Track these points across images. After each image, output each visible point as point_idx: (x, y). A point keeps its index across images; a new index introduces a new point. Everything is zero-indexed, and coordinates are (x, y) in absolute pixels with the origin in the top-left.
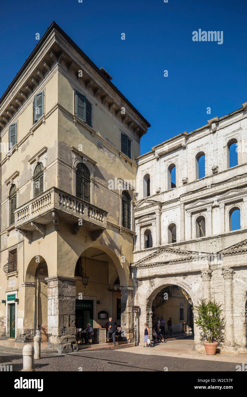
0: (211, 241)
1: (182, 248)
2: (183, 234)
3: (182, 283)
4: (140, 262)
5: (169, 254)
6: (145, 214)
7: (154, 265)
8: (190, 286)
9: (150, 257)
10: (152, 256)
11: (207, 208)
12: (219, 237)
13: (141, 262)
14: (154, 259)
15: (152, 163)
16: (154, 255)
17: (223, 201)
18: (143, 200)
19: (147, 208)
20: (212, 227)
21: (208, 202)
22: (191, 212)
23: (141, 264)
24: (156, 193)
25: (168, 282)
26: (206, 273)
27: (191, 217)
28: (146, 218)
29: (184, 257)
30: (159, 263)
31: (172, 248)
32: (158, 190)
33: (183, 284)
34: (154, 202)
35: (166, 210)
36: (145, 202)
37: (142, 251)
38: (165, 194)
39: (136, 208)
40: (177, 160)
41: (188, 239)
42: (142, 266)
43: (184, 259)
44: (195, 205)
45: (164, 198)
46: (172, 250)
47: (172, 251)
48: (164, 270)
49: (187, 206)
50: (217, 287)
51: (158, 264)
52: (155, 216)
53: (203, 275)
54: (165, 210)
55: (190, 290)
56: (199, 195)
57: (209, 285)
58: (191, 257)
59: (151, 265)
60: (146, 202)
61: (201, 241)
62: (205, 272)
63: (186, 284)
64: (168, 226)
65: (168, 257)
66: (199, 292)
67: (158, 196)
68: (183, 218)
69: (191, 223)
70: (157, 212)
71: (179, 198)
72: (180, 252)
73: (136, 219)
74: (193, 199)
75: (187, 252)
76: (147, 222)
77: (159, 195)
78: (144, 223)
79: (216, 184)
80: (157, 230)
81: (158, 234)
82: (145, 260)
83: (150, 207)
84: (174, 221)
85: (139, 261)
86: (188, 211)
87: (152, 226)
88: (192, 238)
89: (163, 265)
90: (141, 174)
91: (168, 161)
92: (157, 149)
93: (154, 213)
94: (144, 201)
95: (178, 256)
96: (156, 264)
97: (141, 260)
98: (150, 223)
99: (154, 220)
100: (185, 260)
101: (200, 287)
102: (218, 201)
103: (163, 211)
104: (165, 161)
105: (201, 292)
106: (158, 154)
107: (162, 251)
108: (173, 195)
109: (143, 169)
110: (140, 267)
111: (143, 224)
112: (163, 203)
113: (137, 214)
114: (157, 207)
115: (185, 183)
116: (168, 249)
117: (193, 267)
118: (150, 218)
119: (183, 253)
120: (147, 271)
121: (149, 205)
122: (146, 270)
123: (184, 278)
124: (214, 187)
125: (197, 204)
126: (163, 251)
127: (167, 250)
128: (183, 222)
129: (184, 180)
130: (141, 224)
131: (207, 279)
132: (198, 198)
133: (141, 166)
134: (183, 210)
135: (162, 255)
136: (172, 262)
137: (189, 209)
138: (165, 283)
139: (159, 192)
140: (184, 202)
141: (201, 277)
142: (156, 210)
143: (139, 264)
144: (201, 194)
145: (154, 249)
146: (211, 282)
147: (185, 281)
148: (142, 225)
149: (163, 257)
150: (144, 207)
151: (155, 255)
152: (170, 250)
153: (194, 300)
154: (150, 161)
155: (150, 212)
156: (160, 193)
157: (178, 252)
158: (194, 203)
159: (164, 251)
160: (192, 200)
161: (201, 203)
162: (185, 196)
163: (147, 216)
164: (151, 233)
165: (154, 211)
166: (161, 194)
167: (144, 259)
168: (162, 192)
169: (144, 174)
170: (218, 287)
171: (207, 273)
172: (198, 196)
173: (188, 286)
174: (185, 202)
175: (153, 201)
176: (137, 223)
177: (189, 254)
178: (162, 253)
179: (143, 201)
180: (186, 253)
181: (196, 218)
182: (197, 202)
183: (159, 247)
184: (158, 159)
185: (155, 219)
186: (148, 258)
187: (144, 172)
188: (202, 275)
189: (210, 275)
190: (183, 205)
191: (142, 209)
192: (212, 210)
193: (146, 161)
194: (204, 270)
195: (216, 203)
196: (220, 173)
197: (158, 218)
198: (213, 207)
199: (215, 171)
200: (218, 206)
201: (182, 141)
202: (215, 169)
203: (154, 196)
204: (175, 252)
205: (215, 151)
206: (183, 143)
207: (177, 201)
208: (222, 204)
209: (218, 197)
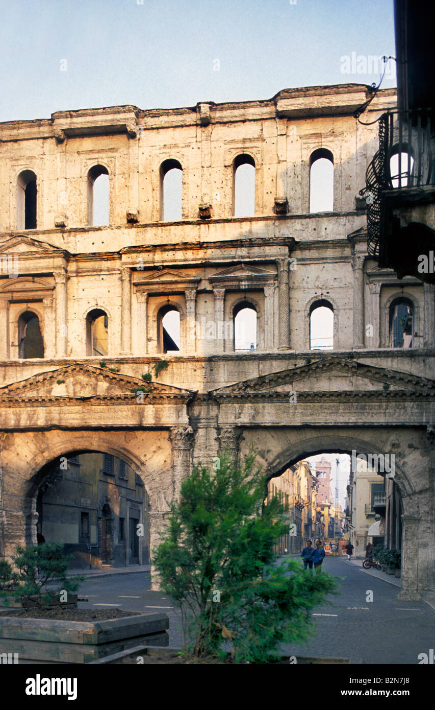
0: (194, 365)
1: (126, 370)
2: (128, 338)
3: (122, 451)
4: (10, 391)
5: (91, 381)
6: (23, 273)
7: (50, 400)
8: (143, 458)
9: (41, 381)
11: (187, 292)
12: (212, 361)
15: (43, 147)
17: (221, 284)
18: (19, 235)
19: (32, 259)
21: (187, 278)
22: (148, 291)
24: (53, 227)
26: (181, 434)
27: (147, 303)
28: (25, 283)
29: (130, 391)
31: (98, 367)
32: (59, 221)
33: (125, 452)
34: (49, 247)
35: (77, 273)
36: (22, 241)
37: (16, 362)
38: (79, 236)
40: (112, 160)
41: (138, 352)
43: (132, 396)
44: (157, 279)
45: (76, 243)
47: (100, 374)
48: (78, 416)
49: (139, 278)
51: (61, 401)
52: (51, 282)
53: (174, 436)
54: (79, 275)
55: (143, 468)
56: (168, 258)
57: (186, 459)
58: (147, 395)
59: (44, 400)
60: (27, 243)
61: (172, 362)
62: (179, 430)
63: (131, 453)
64: (86, 313)
65: (87, 388)
67: (59, 235)
68: (128, 303)
69: (147, 317)
70: (58, 273)
71: (119, 253)
72: (121, 380)
74: (154, 265)
75: (137, 382)
76: (30, 293)
77: (63, 232)
78: (19, 294)
80: (58, 319)
82: (25, 387)
83: (39, 258)
84: (103, 305)
85: (6, 387)
86: (139, 288)
87: (44, 304)
88: (147, 352)
89: (76, 405)
90: (9, 166)
91: (89, 157)
92: (60, 118)
93: (50, 275)
94: (23, 238)
95: (116, 387)
96: (57, 400)
98: (36, 297)
99: (50, 293)
101: (166, 462)
102: (211, 281)
103: (73, 274)
104: (79, 152)
106: (63, 130)
107: (73, 370)
108: (101, 242)
109: (17, 155)
110: (11, 401)
111: (17, 296)
112: (75, 255)
114: (60, 261)
115: (132, 221)
116: (87, 368)
118: (38, 285)
119: (127, 384)
121: (36, 252)
122: (25, 411)
123: (128, 440)
124: (205, 248)
125: (162, 279)
126: (75, 372)
127: (87, 371)
129: (130, 214)
130: (10, 295)
131: (183, 447)
132: (165, 264)
133: (10, 144)
134: (126, 283)
135: (73, 380)
136: (98, 399)
137: (143, 284)
139: (64, 226)
140: (131, 266)
141: (170, 440)
142: (55, 268)
145: (52, 363)
147: (128, 445)
148: (14, 298)
149: (75, 386)
150: (24, 254)
151: (50, 378)
152: (96, 370)
154: (37, 140)
155: (40, 271)
156: (65, 229)
157: (114, 378)
158: (157, 273)
159: (79, 372)
161: (172, 276)
162: (135, 252)
163: (30, 279)
164: (40, 323)
165: (51, 271)
166: (70, 232)
168: (71, 227)
169: (20, 169)
171: (184, 432)
172: (165, 261)
173: (138, 457)
174: (134, 266)
175: (49, 244)
177: (142, 386)
178: (73, 377)
179: (19, 238)
180: (135, 383)
181: (159, 308)
182: (164, 272)
183: (65, 361)
184: (60, 141)
185: (54, 289)
186: (34, 383)
187: (21, 164)
189: (191, 438)
190: (126, 273)
192: (196, 297)
194: (177, 425)
195: (205, 285)
196: (217, 222)
197: (60, 289)
198: (199, 293)
199: (205, 214)
200: (211, 292)
201: (128, 120)
202: (207, 209)
203: (49, 232)
204: (107, 379)
205: (205, 169)
206: (131, 127)
207: (114, 259)
208: (220, 291)
209: (211, 273)
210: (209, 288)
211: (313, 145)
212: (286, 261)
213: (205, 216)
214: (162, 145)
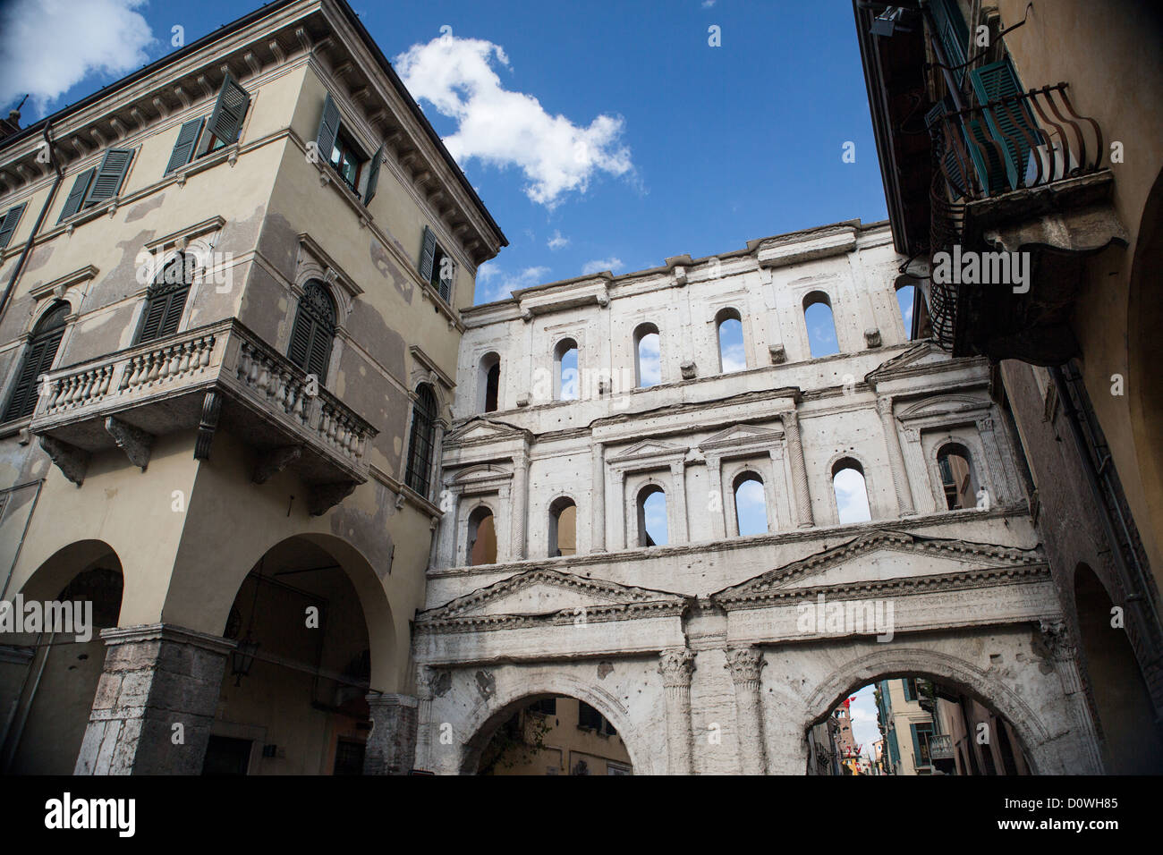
0: (688, 558)
1: (599, 572)
2: (601, 530)
3: (594, 692)
4: (451, 610)
5: (553, 590)
6: (478, 460)
7: (500, 621)
8: (624, 703)
9: (491, 594)
10: (495, 592)
11: (673, 465)
12: (711, 551)
13: (453, 610)
14: (502, 602)
15: (508, 329)
16: (503, 589)
17: (714, 451)
18: (478, 418)
19: (488, 443)
20: (687, 519)
21: (673, 448)
22: (625, 469)
23: (452, 614)
24: (515, 406)
25: (545, 684)
26: (676, 661)
27: (624, 484)
28: (478, 473)
29: (604, 602)
30: (518, 617)
31: (565, 570)
32: (523, 398)
33: (598, 695)
34: (509, 428)
35: (544, 456)
36: (480, 425)
37: (461, 571)
38: (544, 413)
39: (450, 438)
40: (581, 331)
41: (614, 547)
42: (458, 623)
43: (607, 608)
44: (635, 454)
45: (540, 422)
46: (567, 578)
47: (565, 580)
48: (535, 641)
49: (613, 453)
50: (713, 710)
51: (514, 621)
52: (508, 469)
53: (667, 665)
54: (541, 457)
55: (623, 719)
56: (646, 427)
57: (686, 702)
58: (628, 605)
59: (491, 621)
60: (484, 426)
61: (658, 557)
62: (673, 655)
63: (607, 696)
64: (550, 503)
65: (550, 600)
66: (654, 724)
67: (521, 415)
68: (601, 486)
69: (625, 501)
70: (519, 458)
71: (588, 428)
72: (592, 587)
73: (447, 469)
74: (629, 437)
75: (613, 588)
76: (484, 484)
77: (526, 411)
78: (472, 486)
79: (694, 404)
80: (515, 513)
81: (518, 525)
82: (469, 603)
83: (497, 441)
84: (570, 490)
85: (446, 606)
86: (613, 466)
87: (500, 496)
88: (626, 547)
89: (533, 626)
90: (472, 351)
91: (556, 331)
92: (527, 298)
93: (509, 460)
94: (481, 422)
95: (585, 597)
96: (508, 620)
97: (457, 602)
98: (491, 489)
99: (508, 481)
100: (608, 611)
101: (656, 706)
102: (702, 449)
103: (536, 458)
104: (546, 329)
105: (660, 724)
106: (530, 309)
107: (532, 577)
108: (569, 416)
109: (481, 340)
110: (450, 624)
111: (469, 489)
112: (537, 436)
113: (452, 456)
114: (521, 443)
116: (549, 573)
117: (633, 637)
118: (493, 474)
119: (602, 589)
120: (475, 643)
121: (494, 436)
122: (468, 638)
123: (602, 674)
124: (692, 410)
125: (642, 452)
126: (532, 580)
127: (549, 577)
128: (599, 497)
130: (461, 488)
131: (679, 681)
132: (644, 434)
133: (475, 330)
134: (598, 461)
135: (530, 591)
136: (563, 615)
137: (619, 461)
138: (536, 689)
139: (526, 404)
140: (603, 441)
141: (661, 672)
142: (515, 451)
143: (447, 615)
144: (653, 425)
145: (503, 569)
146: (694, 692)
147: (602, 683)
148: (466, 492)
149: (534, 599)
150: (480, 438)
151: (505, 589)
152: (559, 575)
153: (636, 754)
154: (504, 321)
155: (497, 457)
156: (528, 408)
157: (583, 585)
158: (634, 447)
159: (538, 579)
160: (626, 437)
161: (654, 448)
162: (606, 424)
163: (486, 466)
164: (494, 519)
165: (509, 455)
166: (533, 410)
167: (466, 599)
168: (534, 404)
169: (483, 352)
170: (716, 710)
171: (681, 660)
172: (644, 430)
173: (616, 701)
174: (607, 440)
175: (509, 425)
176: (450, 482)
177: (620, 593)
178: (531, 586)
179: (476, 422)
180: (611, 591)
181: (639, 489)
182: (642, 444)
183: (522, 565)
184: (527, 320)
185: (512, 476)
186: (481, 598)
187: (484, 346)
188: (665, 665)
189: (690, 666)
190: (598, 449)
191: (472, 443)
192: (685, 471)
193: (493, 321)
194: (672, 648)
195: (695, 455)
196: (702, 380)
197: (519, 475)
198: (688, 465)
199: (689, 373)
200: (703, 463)
201: (598, 290)
202: (689, 368)
203: (511, 412)
204: (574, 586)
205: (685, 328)
206: (601, 296)
207: (582, 435)
208: (713, 458)
209: (701, 439)
210: (699, 457)
211: (803, 290)
212: (793, 415)
213: (689, 375)
214: (635, 310)
